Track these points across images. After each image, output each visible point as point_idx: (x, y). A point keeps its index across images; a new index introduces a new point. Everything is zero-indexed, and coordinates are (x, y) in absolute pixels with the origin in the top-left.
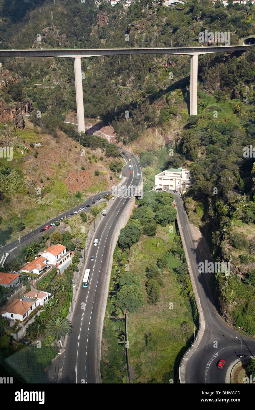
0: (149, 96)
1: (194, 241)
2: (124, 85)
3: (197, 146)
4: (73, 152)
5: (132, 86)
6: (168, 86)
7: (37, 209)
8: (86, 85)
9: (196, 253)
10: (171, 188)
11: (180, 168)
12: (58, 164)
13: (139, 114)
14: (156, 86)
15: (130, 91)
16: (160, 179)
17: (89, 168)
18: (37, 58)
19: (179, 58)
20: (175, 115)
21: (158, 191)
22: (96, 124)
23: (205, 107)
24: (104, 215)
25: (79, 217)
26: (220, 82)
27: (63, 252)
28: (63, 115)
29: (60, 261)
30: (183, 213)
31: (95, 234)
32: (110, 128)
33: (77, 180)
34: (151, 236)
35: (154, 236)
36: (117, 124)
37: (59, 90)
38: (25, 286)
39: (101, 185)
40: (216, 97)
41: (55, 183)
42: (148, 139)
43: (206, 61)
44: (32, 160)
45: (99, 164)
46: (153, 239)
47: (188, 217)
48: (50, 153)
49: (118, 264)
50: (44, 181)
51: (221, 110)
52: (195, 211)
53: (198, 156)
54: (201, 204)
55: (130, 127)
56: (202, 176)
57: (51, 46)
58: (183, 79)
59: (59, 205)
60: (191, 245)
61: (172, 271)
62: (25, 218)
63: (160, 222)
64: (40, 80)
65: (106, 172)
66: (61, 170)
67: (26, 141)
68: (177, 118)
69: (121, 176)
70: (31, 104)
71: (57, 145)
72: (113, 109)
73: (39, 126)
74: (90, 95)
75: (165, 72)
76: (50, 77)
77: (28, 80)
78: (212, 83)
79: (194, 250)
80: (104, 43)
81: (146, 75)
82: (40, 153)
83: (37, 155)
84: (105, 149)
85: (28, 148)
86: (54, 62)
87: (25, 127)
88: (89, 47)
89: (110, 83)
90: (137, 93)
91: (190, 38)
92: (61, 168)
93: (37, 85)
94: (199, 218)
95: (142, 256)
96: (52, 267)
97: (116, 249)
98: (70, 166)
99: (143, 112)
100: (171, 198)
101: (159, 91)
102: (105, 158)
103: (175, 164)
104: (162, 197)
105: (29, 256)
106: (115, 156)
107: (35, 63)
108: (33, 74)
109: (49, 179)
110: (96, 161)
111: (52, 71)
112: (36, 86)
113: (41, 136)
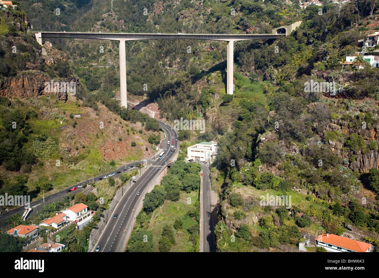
0: (192, 76)
1: (211, 206)
2: (170, 66)
3: (228, 122)
4: (112, 124)
5: (177, 67)
6: (209, 68)
7: (68, 173)
8: (136, 65)
9: (211, 216)
10: (201, 160)
11: (212, 141)
12: (95, 135)
13: (181, 93)
14: (199, 68)
15: (176, 71)
16: (192, 151)
17: (126, 140)
18: (95, 40)
19: (220, 43)
20: (214, 95)
21: (189, 162)
22: (142, 101)
23: (240, 88)
24: (134, 182)
25: (107, 181)
26: (255, 66)
27: (84, 210)
28: (114, 92)
29: (80, 218)
30: (208, 181)
31: (122, 198)
32: (155, 105)
33: (113, 149)
34: (174, 201)
35: (177, 201)
36: (161, 101)
37: (113, 70)
38: (42, 238)
39: (137, 155)
40: (250, 79)
41: (91, 151)
42: (189, 115)
43: (243, 47)
44: (70, 129)
45: (137, 136)
46: (175, 204)
47: (211, 185)
48: (89, 124)
49: (140, 226)
50: (79, 149)
51: (253, 91)
52: (217, 179)
53: (228, 130)
54: (223, 173)
55: (173, 104)
56: (226, 148)
57: (109, 30)
58: (223, 62)
59: (90, 170)
60: (208, 209)
61: (186, 231)
62: (55, 180)
63: (184, 189)
64: (96, 60)
65: (142, 143)
66: (98, 140)
67: (66, 112)
68: (215, 97)
69: (157, 148)
70: (77, 80)
71: (97, 117)
72: (158, 87)
73: (81, 99)
74: (139, 74)
75: (208, 55)
76: (106, 57)
77: (85, 59)
78: (248, 66)
79: (210, 213)
80: (158, 28)
81: (191, 58)
82: (78, 124)
83: (76, 125)
84: (145, 123)
85: (68, 118)
86: (110, 44)
87: (68, 100)
88: (144, 32)
89: (158, 64)
90: (182, 74)
91: (230, 26)
92: (98, 138)
93: (93, 64)
94: (220, 186)
95: (162, 218)
96: (71, 223)
97: (141, 213)
98: (107, 136)
99: (185, 91)
100: (198, 167)
101: (201, 72)
102: (145, 131)
103: (207, 138)
104: (190, 167)
105: (51, 212)
106: (155, 130)
107: (93, 44)
108: (90, 55)
109: (85, 148)
110: (134, 134)
111: (108, 52)
112: (92, 66)
113: (82, 109)
